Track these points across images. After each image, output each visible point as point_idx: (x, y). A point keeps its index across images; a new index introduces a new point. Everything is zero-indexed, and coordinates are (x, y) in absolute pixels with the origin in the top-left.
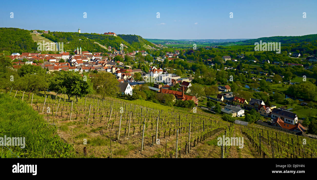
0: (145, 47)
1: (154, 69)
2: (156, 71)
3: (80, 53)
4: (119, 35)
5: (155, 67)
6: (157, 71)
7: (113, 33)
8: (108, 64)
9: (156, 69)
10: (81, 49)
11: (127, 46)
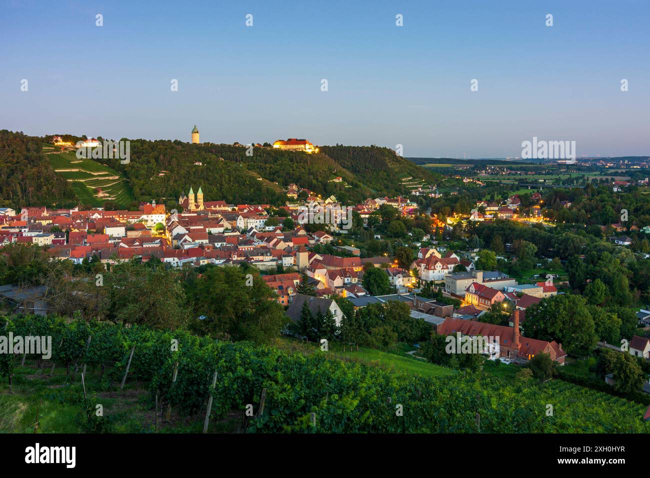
0: (409, 185)
1: (431, 255)
2: (439, 264)
3: (197, 206)
4: (324, 149)
5: (434, 251)
6: (441, 261)
7: (303, 142)
8: (285, 240)
9: (439, 256)
10: (200, 194)
11: (349, 184)
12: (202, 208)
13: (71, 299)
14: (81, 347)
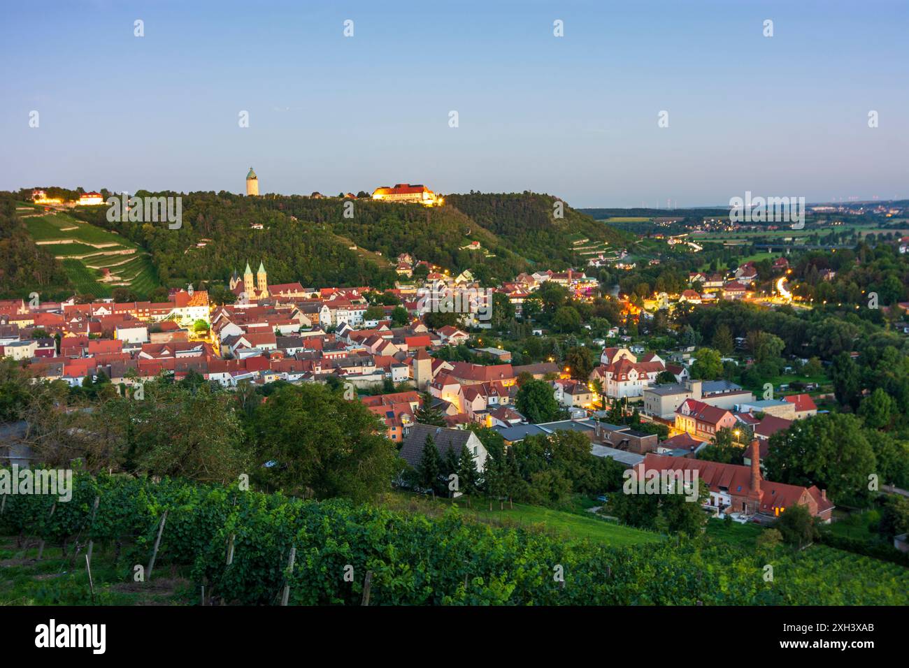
0: (585, 251)
1: (621, 358)
2: (633, 372)
3: (258, 293)
4: (452, 199)
5: (626, 351)
6: (636, 367)
7: (419, 189)
8: (395, 342)
9: (633, 359)
10: (262, 274)
11: (491, 252)
12: (265, 294)
13: (67, 441)
14: (85, 514)
